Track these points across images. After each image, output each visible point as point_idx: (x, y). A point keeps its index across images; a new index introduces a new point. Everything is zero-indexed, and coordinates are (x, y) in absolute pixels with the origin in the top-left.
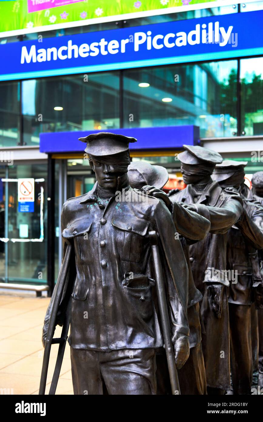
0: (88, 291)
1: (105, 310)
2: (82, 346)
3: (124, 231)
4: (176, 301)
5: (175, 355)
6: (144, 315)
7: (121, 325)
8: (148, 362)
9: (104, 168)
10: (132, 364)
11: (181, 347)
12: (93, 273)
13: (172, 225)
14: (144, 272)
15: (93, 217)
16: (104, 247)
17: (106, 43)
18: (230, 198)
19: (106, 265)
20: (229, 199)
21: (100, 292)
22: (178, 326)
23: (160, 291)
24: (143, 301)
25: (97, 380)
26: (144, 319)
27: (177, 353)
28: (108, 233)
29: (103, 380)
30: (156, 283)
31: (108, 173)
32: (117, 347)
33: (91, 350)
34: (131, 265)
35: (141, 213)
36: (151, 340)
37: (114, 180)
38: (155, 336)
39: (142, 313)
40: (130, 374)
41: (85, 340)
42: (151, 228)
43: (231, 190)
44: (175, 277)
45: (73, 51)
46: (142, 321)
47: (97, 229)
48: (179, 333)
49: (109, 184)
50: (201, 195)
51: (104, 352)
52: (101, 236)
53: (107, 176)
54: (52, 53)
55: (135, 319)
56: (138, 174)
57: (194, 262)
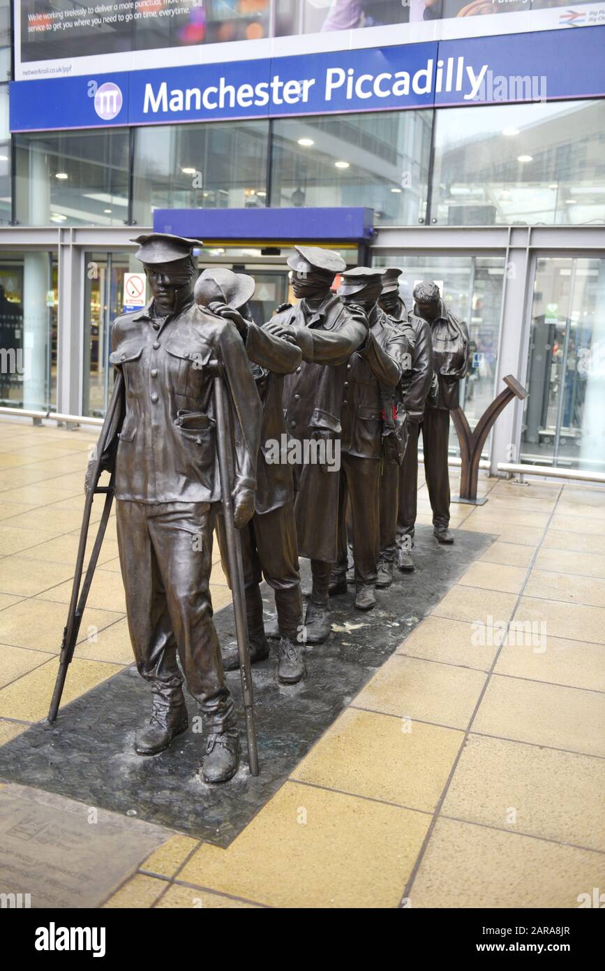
0: (136, 430)
1: (153, 454)
2: (128, 496)
3: (180, 358)
4: (242, 447)
5: (234, 511)
6: (200, 462)
7: (172, 473)
8: (203, 518)
9: (157, 279)
10: (184, 521)
11: (242, 503)
12: (142, 410)
13: (242, 354)
14: (205, 410)
15: (146, 339)
16: (155, 377)
17: (281, 84)
18: (351, 318)
19: (157, 400)
20: (350, 320)
21: (149, 432)
22: (243, 477)
23: (221, 433)
24: (199, 445)
25: (145, 539)
26: (199, 467)
27: (236, 509)
28: (162, 361)
29: (150, 538)
30: (216, 424)
31: (163, 285)
32: (166, 499)
33: (137, 502)
34: (188, 401)
35: (203, 337)
36: (207, 492)
37: (171, 294)
38: (212, 488)
39: (197, 459)
40: (180, 532)
41: (131, 490)
42: (214, 356)
43: (356, 308)
44: (242, 418)
45: (227, 95)
46: (197, 469)
47: (149, 355)
48: (241, 486)
49: (165, 300)
50: (315, 314)
51: (152, 505)
52: (153, 363)
53: (161, 289)
54: (193, 97)
55: (189, 466)
56: (215, 286)
57: (300, 400)
